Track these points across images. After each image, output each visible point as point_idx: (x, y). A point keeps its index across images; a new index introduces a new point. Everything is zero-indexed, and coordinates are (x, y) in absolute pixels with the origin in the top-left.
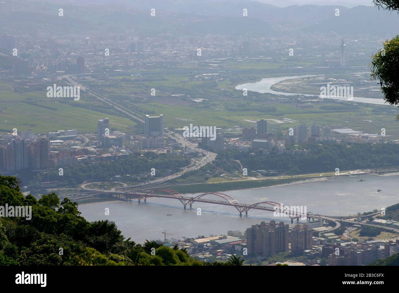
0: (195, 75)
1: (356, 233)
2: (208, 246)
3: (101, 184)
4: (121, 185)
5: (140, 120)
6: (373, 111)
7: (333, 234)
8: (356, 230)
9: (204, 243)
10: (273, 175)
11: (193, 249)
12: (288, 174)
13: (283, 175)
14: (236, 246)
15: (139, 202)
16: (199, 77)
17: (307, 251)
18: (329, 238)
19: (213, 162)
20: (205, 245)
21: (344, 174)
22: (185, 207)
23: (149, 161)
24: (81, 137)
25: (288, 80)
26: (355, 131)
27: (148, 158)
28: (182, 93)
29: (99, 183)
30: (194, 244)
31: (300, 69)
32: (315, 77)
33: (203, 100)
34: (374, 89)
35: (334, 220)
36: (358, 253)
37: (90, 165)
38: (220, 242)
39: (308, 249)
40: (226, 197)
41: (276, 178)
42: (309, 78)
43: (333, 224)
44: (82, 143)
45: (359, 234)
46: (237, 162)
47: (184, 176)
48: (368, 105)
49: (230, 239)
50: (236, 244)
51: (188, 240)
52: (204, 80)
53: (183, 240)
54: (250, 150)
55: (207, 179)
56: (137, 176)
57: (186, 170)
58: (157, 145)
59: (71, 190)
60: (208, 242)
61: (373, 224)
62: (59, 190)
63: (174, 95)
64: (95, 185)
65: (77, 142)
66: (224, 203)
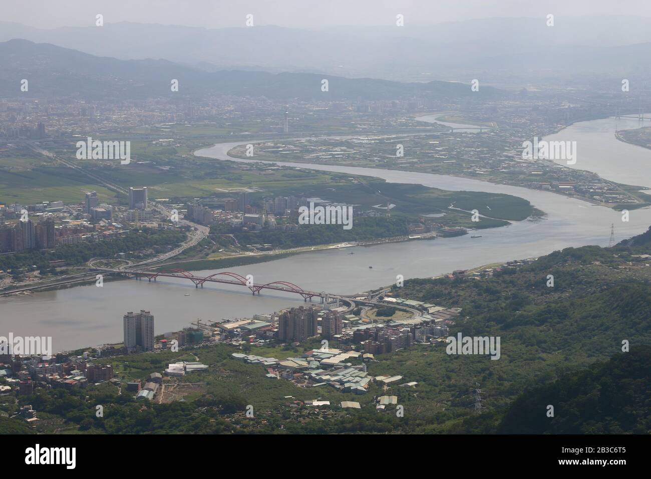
0: (152, 141)
1: (372, 313)
2: (238, 332)
3: (106, 262)
4: (127, 262)
5: (117, 189)
6: (331, 179)
7: (353, 316)
8: (371, 310)
9: (234, 328)
10: (268, 249)
11: (226, 335)
12: (283, 248)
13: (277, 249)
14: (267, 332)
15: (150, 281)
16: (157, 143)
17: (338, 336)
18: (351, 320)
19: (208, 237)
20: (235, 330)
21: (334, 247)
22: (197, 287)
23: (149, 237)
24: (67, 209)
25: (241, 146)
26: (324, 200)
27: (147, 234)
28: (148, 161)
29: (105, 261)
30: (224, 330)
31: (248, 135)
32: (264, 143)
33: (170, 168)
34: (323, 155)
35: (347, 299)
36: (392, 339)
37: (94, 243)
38: (250, 327)
39: (339, 334)
40: (239, 277)
41: (271, 253)
42: (259, 144)
43: (347, 304)
44: (70, 216)
45: (375, 314)
46: (230, 237)
47: (184, 252)
48: (324, 173)
49: (259, 324)
50: (267, 330)
51: (215, 324)
52: (161, 145)
53: (209, 324)
54: (243, 225)
55: (207, 255)
56: (140, 253)
57: (185, 246)
58: (146, 217)
59: (80, 269)
60: (237, 328)
61: (383, 302)
62: (67, 269)
63: (140, 163)
64: (101, 263)
65: (66, 214)
66: (234, 282)
